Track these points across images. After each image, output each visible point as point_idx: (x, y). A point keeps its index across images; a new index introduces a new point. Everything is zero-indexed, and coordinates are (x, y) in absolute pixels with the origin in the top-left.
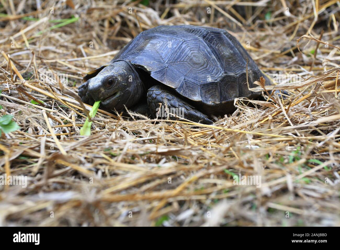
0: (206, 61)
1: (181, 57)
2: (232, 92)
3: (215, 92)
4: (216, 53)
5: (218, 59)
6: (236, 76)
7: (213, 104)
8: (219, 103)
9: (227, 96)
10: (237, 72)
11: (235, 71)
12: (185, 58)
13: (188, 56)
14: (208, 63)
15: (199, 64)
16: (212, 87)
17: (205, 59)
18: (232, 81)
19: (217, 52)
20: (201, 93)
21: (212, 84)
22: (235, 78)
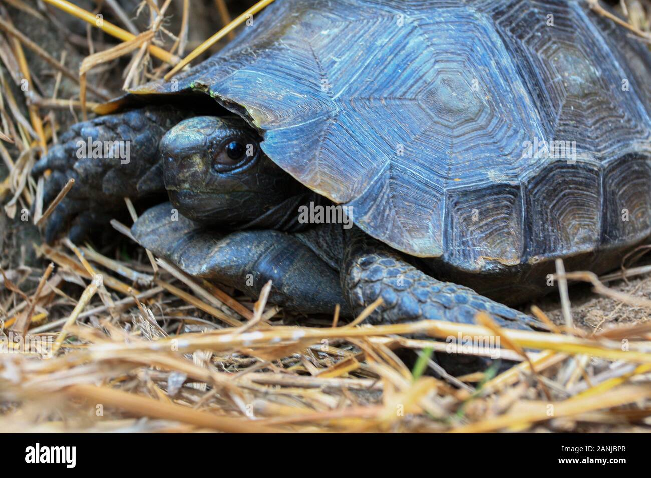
0: (488, 102)
1: (398, 83)
2: (574, 223)
3: (504, 219)
4: (532, 74)
5: (535, 97)
6: (597, 163)
7: (490, 267)
8: (518, 262)
9: (552, 239)
10: (606, 148)
11: (598, 145)
12: (412, 86)
13: (421, 81)
14: (493, 110)
15: (460, 111)
16: (497, 201)
17: (485, 95)
18: (581, 184)
19: (537, 71)
20: (446, 225)
21: (495, 190)
22: (591, 171)
